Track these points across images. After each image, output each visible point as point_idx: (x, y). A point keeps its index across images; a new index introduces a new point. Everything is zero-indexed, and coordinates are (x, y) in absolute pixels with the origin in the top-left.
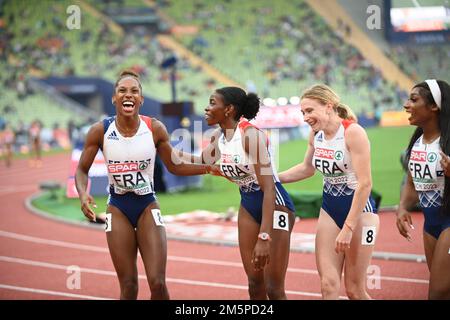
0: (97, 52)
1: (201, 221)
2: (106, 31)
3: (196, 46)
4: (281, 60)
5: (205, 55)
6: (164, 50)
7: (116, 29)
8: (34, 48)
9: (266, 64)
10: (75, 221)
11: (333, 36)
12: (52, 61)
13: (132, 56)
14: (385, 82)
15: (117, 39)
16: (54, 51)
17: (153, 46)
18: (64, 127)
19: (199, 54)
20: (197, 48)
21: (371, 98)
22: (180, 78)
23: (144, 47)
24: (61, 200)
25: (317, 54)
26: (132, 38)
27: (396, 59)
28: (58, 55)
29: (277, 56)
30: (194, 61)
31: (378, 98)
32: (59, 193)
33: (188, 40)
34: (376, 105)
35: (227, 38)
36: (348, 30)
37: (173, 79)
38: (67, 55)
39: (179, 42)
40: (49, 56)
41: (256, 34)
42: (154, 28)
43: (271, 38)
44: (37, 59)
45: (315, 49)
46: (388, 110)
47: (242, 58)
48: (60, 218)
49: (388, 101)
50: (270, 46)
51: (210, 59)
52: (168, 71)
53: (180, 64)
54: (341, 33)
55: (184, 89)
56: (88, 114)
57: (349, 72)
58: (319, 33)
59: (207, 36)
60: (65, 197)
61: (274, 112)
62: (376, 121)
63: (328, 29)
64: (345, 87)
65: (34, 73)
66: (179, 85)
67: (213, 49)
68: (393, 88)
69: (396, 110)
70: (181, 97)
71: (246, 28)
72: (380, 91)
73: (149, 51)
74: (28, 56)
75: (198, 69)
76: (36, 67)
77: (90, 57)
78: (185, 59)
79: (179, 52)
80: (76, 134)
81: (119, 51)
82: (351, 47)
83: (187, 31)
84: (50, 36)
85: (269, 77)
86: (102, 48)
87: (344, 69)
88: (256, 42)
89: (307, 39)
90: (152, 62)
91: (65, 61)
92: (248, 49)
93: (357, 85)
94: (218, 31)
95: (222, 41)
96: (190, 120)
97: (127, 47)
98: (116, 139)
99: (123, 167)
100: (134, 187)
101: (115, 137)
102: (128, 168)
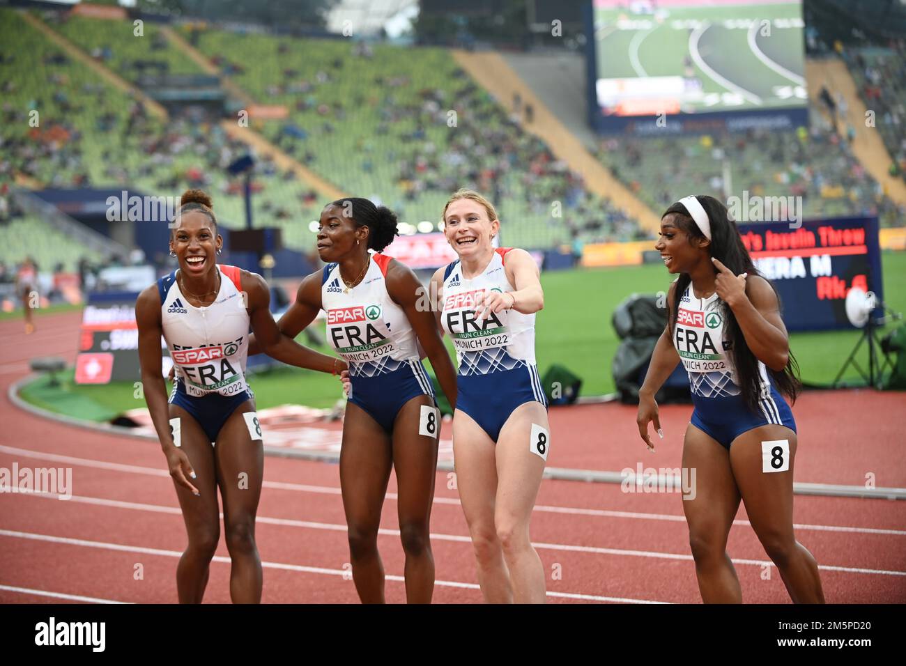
0: (125, 146)
1: (293, 422)
2: (140, 112)
3: (286, 138)
4: (422, 161)
5: (300, 154)
6: (234, 144)
7: (154, 110)
8: (23, 142)
9: (398, 167)
10: (89, 423)
11: (506, 122)
13: (181, 154)
14: (589, 196)
15: (156, 126)
16: (56, 147)
17: (216, 139)
19: (290, 150)
20: (287, 140)
21: (566, 221)
22: (260, 190)
23: (200, 140)
24: (65, 389)
25: (480, 151)
26: (181, 126)
27: (608, 159)
28: (62, 153)
29: (416, 154)
30: (283, 162)
31: (579, 221)
32: (63, 377)
33: (273, 129)
34: (574, 233)
35: (335, 124)
36: (529, 111)
37: (248, 191)
38: (76, 153)
40: (49, 155)
41: (383, 117)
42: (218, 110)
43: (406, 126)
44: (28, 160)
45: (476, 144)
46: (594, 242)
47: (360, 158)
48: (63, 417)
49: (594, 226)
50: (405, 138)
51: (308, 159)
52: (240, 178)
53: (259, 166)
54: (518, 117)
55: (266, 207)
56: (112, 248)
57: (531, 178)
58: (484, 117)
59: (303, 121)
60: (73, 383)
61: (412, 245)
62: (574, 259)
63: (498, 111)
64: (525, 206)
65: (22, 183)
66: (257, 201)
67: (313, 143)
68: (602, 207)
69: (608, 241)
70: (260, 220)
71: (367, 109)
72: (581, 211)
73: (209, 146)
74: (14, 154)
75: (289, 176)
76: (26, 173)
77: (114, 157)
78: (268, 159)
79: (258, 148)
80: (91, 281)
81: (160, 146)
82: (535, 140)
83: (273, 113)
84: (51, 122)
85: (403, 187)
86: (133, 141)
87: (524, 175)
88: (382, 132)
89: (464, 126)
90: (214, 165)
91: (73, 162)
92: (369, 143)
93: (546, 201)
94: (321, 114)
95: (328, 130)
96: (275, 258)
97: (174, 139)
98: (182, 311)
99: (198, 354)
100: (217, 386)
101: (181, 308)
102: (206, 356)
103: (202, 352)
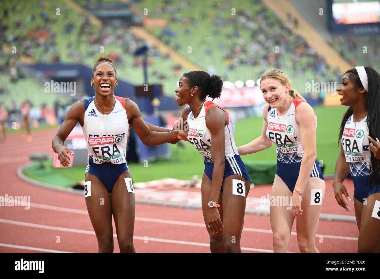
0: (79, 42)
2: (87, 23)
3: (165, 36)
4: (238, 49)
5: (173, 44)
6: (137, 40)
7: (95, 22)
8: (25, 38)
9: (225, 52)
10: (61, 188)
11: (283, 28)
13: (111, 44)
14: (328, 67)
15: (96, 30)
17: (128, 37)
18: (50, 106)
19: (167, 43)
20: (165, 38)
22: (152, 64)
23: (119, 37)
24: (48, 170)
25: (269, 43)
26: (109, 30)
29: (235, 45)
30: (163, 49)
31: (322, 81)
32: (47, 164)
33: (158, 32)
35: (192, 29)
36: (296, 22)
37: (145, 65)
39: (151, 33)
41: (217, 26)
42: (129, 21)
43: (229, 30)
44: (27, 48)
45: (267, 39)
47: (205, 47)
50: (229, 36)
51: (177, 48)
52: (141, 58)
54: (289, 25)
55: (155, 73)
57: (297, 59)
58: (271, 25)
60: (52, 167)
61: (232, 94)
64: (293, 72)
66: (150, 70)
67: (179, 39)
68: (335, 73)
70: (152, 81)
71: (208, 21)
72: (323, 75)
73: (124, 41)
74: (20, 45)
75: (167, 57)
76: (27, 55)
77: (73, 46)
78: (155, 48)
79: (150, 42)
80: (61, 113)
81: (99, 41)
82: (298, 37)
84: (39, 28)
85: (228, 63)
86: (84, 38)
87: (292, 56)
88: (216, 33)
89: (260, 30)
90: (127, 51)
92: (210, 39)
93: (305, 70)
94: (184, 23)
95: (187, 32)
96: (160, 100)
97: (105, 37)
98: (95, 116)
99: (102, 140)
100: (111, 158)
101: (94, 114)
102: (105, 141)
103: (104, 139)
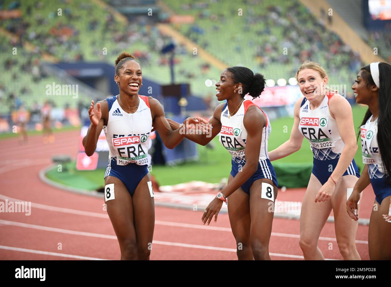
6: (164, 37)
8: (47, 36)
12: (64, 48)
16: (65, 38)
28: (68, 42)
38: (77, 42)
40: (61, 43)
42: (155, 18)
44: (50, 46)
52: (167, 56)
65: (47, 59)
74: (42, 43)
76: (49, 53)
81: (123, 38)
84: (61, 26)
90: (153, 48)
91: (75, 47)
98: (120, 115)
99: (127, 140)
100: (136, 159)
101: (119, 113)
102: (131, 141)
103: (130, 139)
